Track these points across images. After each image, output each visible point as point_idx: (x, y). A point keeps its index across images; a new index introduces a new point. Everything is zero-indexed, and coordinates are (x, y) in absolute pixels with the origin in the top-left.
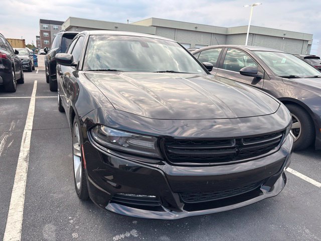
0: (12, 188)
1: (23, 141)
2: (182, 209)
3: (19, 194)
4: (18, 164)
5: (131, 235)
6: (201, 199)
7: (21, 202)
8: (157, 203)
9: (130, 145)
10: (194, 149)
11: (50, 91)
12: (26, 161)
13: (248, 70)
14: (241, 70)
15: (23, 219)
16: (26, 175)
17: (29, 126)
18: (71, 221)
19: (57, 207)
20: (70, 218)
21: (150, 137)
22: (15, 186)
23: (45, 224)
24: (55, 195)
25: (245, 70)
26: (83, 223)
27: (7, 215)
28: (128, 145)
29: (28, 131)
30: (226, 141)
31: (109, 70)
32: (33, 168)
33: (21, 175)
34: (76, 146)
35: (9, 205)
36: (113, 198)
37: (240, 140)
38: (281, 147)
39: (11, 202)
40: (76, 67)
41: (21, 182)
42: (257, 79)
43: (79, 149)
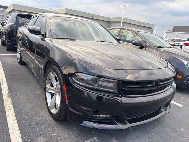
0: (5, 115)
1: (1, 83)
2: (127, 123)
3: (12, 119)
4: (4, 99)
5: (94, 140)
6: (134, 116)
7: (16, 124)
8: (112, 120)
9: (99, 85)
10: (131, 87)
12: (8, 96)
13: (137, 42)
14: (133, 42)
15: (21, 135)
16: (12, 106)
17: (2, 73)
18: (54, 134)
19: (42, 126)
20: (52, 132)
21: (112, 80)
22: (7, 113)
23: (37, 137)
24: (37, 118)
25: (135, 42)
26: (62, 135)
27: (9, 133)
28: (97, 85)
29: (2, 77)
30: (150, 82)
31: (67, 39)
32: (16, 101)
33: (9, 106)
34: (48, 86)
35: (8, 126)
36: (86, 118)
37: (157, 82)
38: (171, 86)
39: (9, 125)
40: (44, 36)
41: (11, 110)
42: (142, 48)
43: (51, 88)
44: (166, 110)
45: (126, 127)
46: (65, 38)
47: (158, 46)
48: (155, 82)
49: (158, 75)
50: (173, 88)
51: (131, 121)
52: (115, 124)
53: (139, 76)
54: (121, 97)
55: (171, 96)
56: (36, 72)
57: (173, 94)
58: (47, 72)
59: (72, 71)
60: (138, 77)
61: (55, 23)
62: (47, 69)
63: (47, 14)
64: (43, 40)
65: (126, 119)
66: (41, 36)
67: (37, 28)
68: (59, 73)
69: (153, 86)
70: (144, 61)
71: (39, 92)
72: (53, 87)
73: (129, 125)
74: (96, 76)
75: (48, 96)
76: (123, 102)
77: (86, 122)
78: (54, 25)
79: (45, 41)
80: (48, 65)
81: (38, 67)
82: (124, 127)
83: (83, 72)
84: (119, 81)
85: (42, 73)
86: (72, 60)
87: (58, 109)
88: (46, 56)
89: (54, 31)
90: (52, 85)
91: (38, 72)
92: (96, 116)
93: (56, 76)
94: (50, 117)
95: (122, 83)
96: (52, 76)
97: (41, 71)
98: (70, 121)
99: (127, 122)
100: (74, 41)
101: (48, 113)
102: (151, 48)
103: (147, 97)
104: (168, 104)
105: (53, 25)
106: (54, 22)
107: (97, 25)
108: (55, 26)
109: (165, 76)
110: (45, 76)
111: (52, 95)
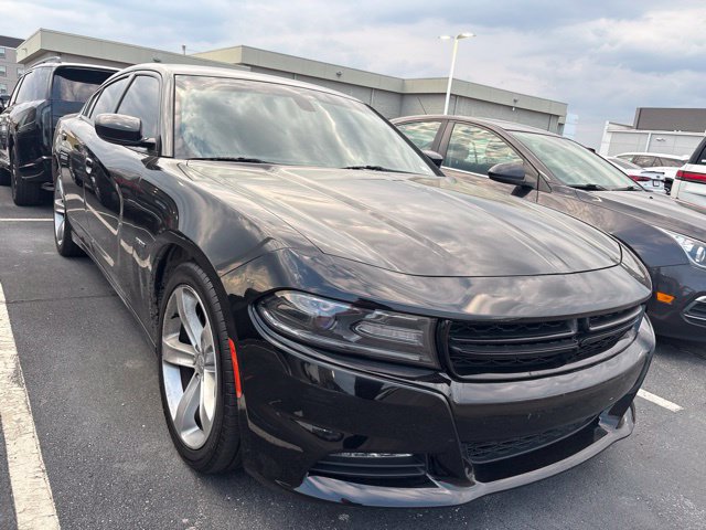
0: (4, 455)
2: (473, 479)
3: (30, 470)
6: (500, 453)
7: (44, 489)
8: (415, 470)
9: (364, 338)
10: (485, 344)
11: (14, 205)
12: (17, 382)
13: (504, 171)
14: (491, 170)
16: (31, 418)
19: (145, 496)
20: (185, 521)
21: (415, 319)
22: (11, 449)
24: (126, 466)
25: (498, 169)
28: (358, 337)
31: (241, 160)
32: (45, 401)
33: (19, 421)
34: (171, 341)
35: (12, 501)
36: (317, 465)
37: (584, 321)
38: (637, 333)
39: (16, 493)
40: (154, 149)
41: (24, 437)
42: (522, 190)
43: (183, 348)
44: (619, 426)
45: (466, 495)
46: (237, 157)
47: (584, 184)
48: (575, 323)
49: (585, 297)
50: (645, 342)
51: (487, 474)
52: (426, 483)
53: (517, 299)
54: (449, 383)
55: (638, 374)
56: (126, 286)
57: (645, 363)
58: (168, 287)
59: (263, 283)
60: (512, 305)
61: (197, 101)
62: (166, 274)
63: (167, 69)
64: (151, 165)
65: (467, 464)
66: (144, 149)
67: (127, 119)
68: (212, 293)
69: (569, 338)
70: (531, 242)
71: (136, 363)
72: (190, 343)
73: (481, 489)
74: (354, 304)
75: (171, 379)
76: (456, 399)
77: (317, 480)
78: (192, 106)
79: (158, 168)
80: (171, 259)
81: (130, 267)
82: (460, 495)
83: (303, 288)
84: (440, 320)
85: (147, 289)
86: (261, 240)
87: (208, 428)
88: (163, 225)
89: (192, 131)
90: (184, 339)
91: (134, 288)
92: (353, 455)
93: (198, 304)
94: (177, 460)
95: (453, 328)
96: (186, 301)
97: (145, 281)
98: (255, 474)
99: (472, 477)
100: (267, 168)
101: (169, 443)
102: (558, 190)
103: (548, 379)
104: (627, 402)
105: (189, 106)
106: (193, 96)
107: (355, 106)
108: (197, 111)
109: (613, 296)
110: (157, 303)
111: (187, 374)
